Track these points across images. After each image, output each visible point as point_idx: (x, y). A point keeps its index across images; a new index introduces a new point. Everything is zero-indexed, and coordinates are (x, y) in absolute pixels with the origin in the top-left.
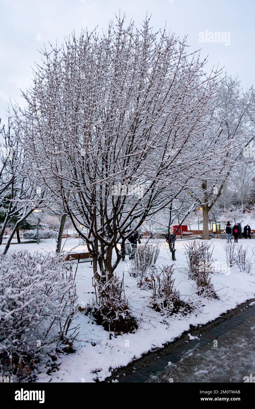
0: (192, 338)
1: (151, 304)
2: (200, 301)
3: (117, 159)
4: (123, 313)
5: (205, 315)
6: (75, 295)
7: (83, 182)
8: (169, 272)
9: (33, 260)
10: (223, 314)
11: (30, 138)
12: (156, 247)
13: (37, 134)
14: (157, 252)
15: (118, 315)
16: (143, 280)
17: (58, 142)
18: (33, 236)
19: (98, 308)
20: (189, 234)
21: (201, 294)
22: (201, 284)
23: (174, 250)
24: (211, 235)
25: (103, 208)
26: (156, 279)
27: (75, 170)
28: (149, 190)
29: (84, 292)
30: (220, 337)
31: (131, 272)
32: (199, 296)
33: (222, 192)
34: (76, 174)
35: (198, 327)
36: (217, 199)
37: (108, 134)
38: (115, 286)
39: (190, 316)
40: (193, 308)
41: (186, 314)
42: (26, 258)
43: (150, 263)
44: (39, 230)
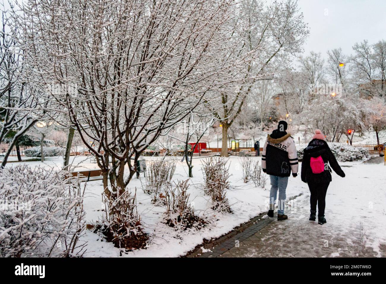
0: (204, 251)
1: (165, 219)
2: (215, 216)
3: (130, 66)
4: (135, 229)
5: (219, 229)
6: (82, 211)
7: (92, 91)
8: (184, 187)
9: (34, 175)
10: (237, 227)
11: (30, 37)
12: (172, 164)
13: (37, 33)
14: (174, 167)
15: (130, 232)
16: (158, 196)
17: (63, 43)
18: (36, 153)
19: (108, 224)
20: (208, 152)
21: (216, 209)
22: (216, 199)
23: (191, 166)
24: (230, 152)
25: (115, 120)
26: (170, 194)
27: (83, 76)
28: (164, 101)
29: (94, 210)
30: (231, 249)
31: (145, 188)
32: (214, 211)
33: (242, 108)
34: (84, 81)
35: (211, 240)
36: (237, 115)
37: (121, 38)
38: (127, 202)
39: (204, 231)
40: (207, 222)
41: (200, 229)
42: (25, 173)
43: (165, 179)
44: (43, 147)
